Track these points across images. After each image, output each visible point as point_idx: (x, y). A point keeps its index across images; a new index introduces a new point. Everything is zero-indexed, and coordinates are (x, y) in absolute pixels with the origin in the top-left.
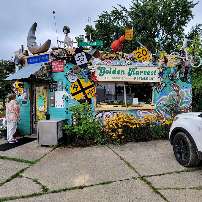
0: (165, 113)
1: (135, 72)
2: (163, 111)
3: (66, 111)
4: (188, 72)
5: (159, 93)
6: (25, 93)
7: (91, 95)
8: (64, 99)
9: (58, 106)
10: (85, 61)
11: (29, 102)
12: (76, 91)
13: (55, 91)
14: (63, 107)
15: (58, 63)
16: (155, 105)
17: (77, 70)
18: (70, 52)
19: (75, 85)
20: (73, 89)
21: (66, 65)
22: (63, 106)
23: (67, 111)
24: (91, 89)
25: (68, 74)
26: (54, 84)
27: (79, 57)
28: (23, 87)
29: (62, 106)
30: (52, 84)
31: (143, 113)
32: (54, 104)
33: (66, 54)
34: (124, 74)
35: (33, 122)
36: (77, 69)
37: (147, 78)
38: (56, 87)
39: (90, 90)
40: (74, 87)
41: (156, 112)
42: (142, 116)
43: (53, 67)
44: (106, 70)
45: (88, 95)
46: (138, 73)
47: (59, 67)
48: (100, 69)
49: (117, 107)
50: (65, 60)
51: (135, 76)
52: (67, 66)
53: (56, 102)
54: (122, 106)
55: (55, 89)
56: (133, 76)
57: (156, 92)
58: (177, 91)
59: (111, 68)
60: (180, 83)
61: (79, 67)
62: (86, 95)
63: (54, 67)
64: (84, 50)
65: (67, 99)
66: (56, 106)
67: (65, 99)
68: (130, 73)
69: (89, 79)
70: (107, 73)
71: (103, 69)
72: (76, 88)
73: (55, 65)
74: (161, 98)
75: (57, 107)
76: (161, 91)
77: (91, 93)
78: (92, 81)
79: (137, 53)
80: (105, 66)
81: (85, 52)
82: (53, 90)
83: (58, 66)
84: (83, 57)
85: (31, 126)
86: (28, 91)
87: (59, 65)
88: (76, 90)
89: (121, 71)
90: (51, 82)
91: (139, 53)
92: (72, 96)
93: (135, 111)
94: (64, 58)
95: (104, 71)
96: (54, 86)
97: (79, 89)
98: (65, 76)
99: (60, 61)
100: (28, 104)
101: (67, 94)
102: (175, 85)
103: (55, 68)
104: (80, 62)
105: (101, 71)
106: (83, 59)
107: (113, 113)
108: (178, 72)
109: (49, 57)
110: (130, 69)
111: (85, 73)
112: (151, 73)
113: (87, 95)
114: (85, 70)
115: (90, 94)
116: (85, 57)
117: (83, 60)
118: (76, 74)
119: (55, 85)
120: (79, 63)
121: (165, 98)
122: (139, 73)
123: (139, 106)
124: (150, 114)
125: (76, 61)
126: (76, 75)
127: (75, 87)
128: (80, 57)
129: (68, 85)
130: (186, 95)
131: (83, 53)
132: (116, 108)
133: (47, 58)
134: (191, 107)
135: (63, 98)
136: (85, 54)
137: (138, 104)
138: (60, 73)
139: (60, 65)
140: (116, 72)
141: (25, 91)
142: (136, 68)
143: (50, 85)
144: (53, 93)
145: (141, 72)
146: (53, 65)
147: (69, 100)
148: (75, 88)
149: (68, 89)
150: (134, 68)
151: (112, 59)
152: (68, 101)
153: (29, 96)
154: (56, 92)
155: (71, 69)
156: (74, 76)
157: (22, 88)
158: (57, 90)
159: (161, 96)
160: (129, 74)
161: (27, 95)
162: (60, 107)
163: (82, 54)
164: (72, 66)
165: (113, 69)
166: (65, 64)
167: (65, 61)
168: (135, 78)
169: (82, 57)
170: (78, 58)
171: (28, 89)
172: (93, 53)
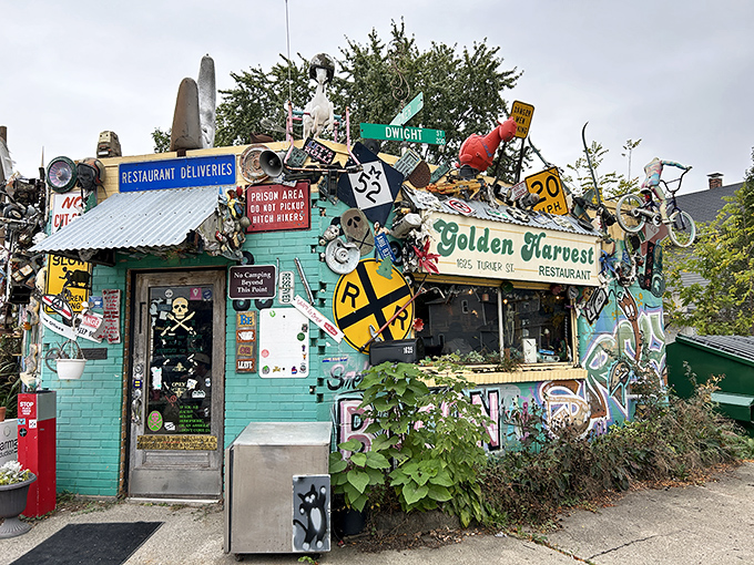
0: (607, 391)
1: (541, 249)
2: (603, 383)
3: (312, 393)
4: (653, 261)
5: (591, 323)
6: (95, 315)
7: (403, 328)
8: (306, 342)
9: (277, 369)
10: (385, 197)
11: (116, 352)
12: (354, 310)
13: (260, 306)
14: (299, 375)
15: (280, 195)
16: (583, 365)
17: (356, 226)
18: (335, 153)
19: (349, 285)
20: (343, 301)
21: (320, 204)
22: (298, 369)
23: (319, 390)
24: (401, 302)
25: (328, 241)
26: (255, 279)
27: (364, 178)
28: (91, 289)
29: (294, 368)
30: (247, 280)
31: (552, 393)
32: (255, 362)
33: (321, 162)
34: (511, 252)
35: (134, 442)
36: (357, 223)
37: (571, 272)
38: (265, 290)
39: (398, 308)
40: (346, 293)
41: (588, 389)
42: (551, 403)
43: (254, 209)
44: (458, 234)
45: (393, 324)
46: (549, 251)
47: (285, 212)
48: (442, 228)
49: (482, 372)
50: (313, 183)
51: (542, 261)
52: (323, 209)
53: (266, 353)
54: (497, 370)
55: (261, 299)
56: (536, 262)
57: (584, 320)
58: (633, 320)
59: (473, 229)
60: (637, 293)
61: (364, 217)
62: (387, 327)
63: (261, 207)
64: (380, 155)
65: (320, 342)
66: (266, 370)
67: (313, 341)
68: (529, 249)
69: (397, 264)
70: (462, 247)
71: (451, 231)
72: (354, 297)
73: (265, 203)
74: (597, 341)
75: (271, 375)
76: (597, 317)
77: (403, 320)
78: (405, 274)
79: (532, 186)
80: (457, 220)
81: (383, 163)
82: (248, 303)
83: (278, 206)
84: (377, 178)
85: (123, 459)
86: (117, 303)
87: (285, 201)
88: (354, 306)
89: (502, 243)
90: (243, 271)
91: (538, 186)
92: (337, 329)
93: (533, 386)
94: (312, 177)
95: (454, 236)
96: (257, 286)
97: (362, 301)
98: (313, 247)
99: (293, 189)
100: (110, 360)
101: (322, 321)
102: (628, 300)
103: (261, 213)
104: (368, 196)
105: (444, 236)
106: (376, 188)
107: (472, 394)
108: (633, 259)
109: (233, 168)
110: (528, 236)
111: (382, 243)
112: (580, 256)
113: (390, 326)
114: (382, 230)
115: (398, 321)
116: (383, 180)
117: (377, 192)
118: (353, 240)
119: (261, 282)
120: (363, 203)
121: (607, 342)
122: (552, 253)
123: (542, 368)
124: (573, 395)
125: (355, 191)
126: (353, 245)
127: (350, 295)
128: (369, 178)
129: (323, 286)
130: (652, 332)
131: (378, 166)
132: (479, 375)
133: (226, 170)
134: (666, 371)
135: (301, 337)
136: (382, 171)
137: (538, 362)
138: (287, 233)
139: (291, 201)
140: (489, 246)
141: (98, 303)
142: (543, 235)
143: (235, 283)
144: (249, 314)
145: (558, 250)
146: (255, 203)
147: (328, 345)
148: (348, 298)
149: (322, 300)
150: (538, 232)
151: (467, 195)
152: (322, 349)
153: (117, 326)
154: (264, 313)
155: (336, 221)
156: (348, 249)
157: (82, 292)
158: (269, 305)
159: (596, 334)
160: (526, 255)
161: (107, 324)
162: (288, 374)
163: (373, 168)
164: (340, 209)
165: (479, 234)
166: (314, 201)
167: (314, 188)
168: (542, 270)
169: (373, 177)
170: (361, 180)
171: (118, 294)
172: (411, 170)
